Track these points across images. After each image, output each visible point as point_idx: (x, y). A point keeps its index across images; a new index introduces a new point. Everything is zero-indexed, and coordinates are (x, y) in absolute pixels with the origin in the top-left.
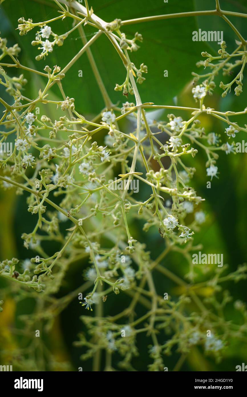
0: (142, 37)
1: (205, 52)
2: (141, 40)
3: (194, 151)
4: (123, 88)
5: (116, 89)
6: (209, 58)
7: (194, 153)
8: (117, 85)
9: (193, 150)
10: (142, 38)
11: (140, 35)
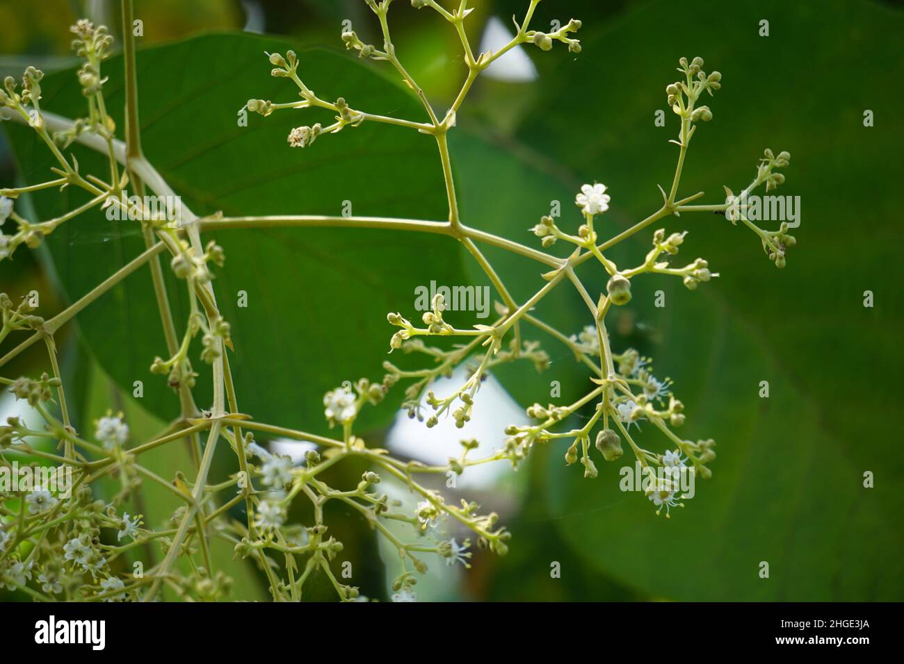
0: (224, 253)
1: (397, 314)
2: (219, 260)
3: (335, 546)
4: (171, 368)
5: (155, 369)
6: (404, 329)
7: (334, 550)
8: (158, 359)
9: (333, 542)
10: (222, 257)
11: (218, 248)
